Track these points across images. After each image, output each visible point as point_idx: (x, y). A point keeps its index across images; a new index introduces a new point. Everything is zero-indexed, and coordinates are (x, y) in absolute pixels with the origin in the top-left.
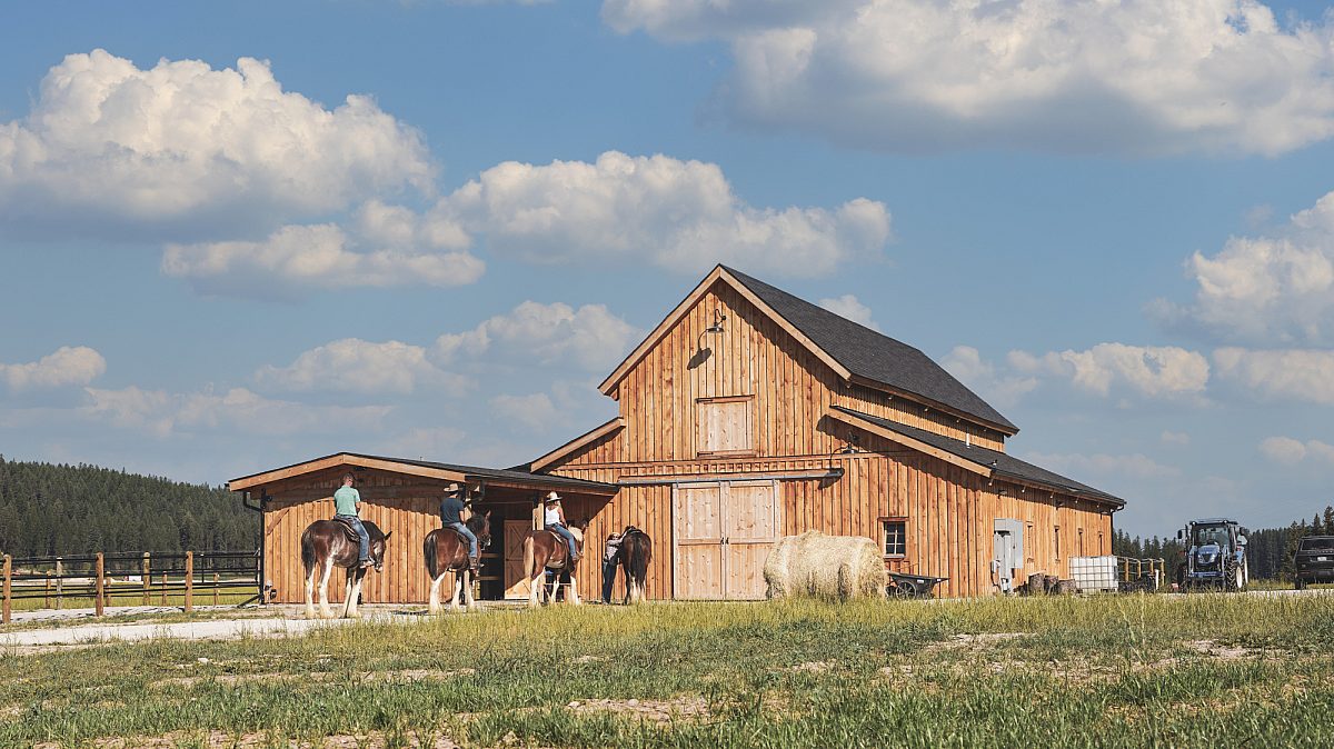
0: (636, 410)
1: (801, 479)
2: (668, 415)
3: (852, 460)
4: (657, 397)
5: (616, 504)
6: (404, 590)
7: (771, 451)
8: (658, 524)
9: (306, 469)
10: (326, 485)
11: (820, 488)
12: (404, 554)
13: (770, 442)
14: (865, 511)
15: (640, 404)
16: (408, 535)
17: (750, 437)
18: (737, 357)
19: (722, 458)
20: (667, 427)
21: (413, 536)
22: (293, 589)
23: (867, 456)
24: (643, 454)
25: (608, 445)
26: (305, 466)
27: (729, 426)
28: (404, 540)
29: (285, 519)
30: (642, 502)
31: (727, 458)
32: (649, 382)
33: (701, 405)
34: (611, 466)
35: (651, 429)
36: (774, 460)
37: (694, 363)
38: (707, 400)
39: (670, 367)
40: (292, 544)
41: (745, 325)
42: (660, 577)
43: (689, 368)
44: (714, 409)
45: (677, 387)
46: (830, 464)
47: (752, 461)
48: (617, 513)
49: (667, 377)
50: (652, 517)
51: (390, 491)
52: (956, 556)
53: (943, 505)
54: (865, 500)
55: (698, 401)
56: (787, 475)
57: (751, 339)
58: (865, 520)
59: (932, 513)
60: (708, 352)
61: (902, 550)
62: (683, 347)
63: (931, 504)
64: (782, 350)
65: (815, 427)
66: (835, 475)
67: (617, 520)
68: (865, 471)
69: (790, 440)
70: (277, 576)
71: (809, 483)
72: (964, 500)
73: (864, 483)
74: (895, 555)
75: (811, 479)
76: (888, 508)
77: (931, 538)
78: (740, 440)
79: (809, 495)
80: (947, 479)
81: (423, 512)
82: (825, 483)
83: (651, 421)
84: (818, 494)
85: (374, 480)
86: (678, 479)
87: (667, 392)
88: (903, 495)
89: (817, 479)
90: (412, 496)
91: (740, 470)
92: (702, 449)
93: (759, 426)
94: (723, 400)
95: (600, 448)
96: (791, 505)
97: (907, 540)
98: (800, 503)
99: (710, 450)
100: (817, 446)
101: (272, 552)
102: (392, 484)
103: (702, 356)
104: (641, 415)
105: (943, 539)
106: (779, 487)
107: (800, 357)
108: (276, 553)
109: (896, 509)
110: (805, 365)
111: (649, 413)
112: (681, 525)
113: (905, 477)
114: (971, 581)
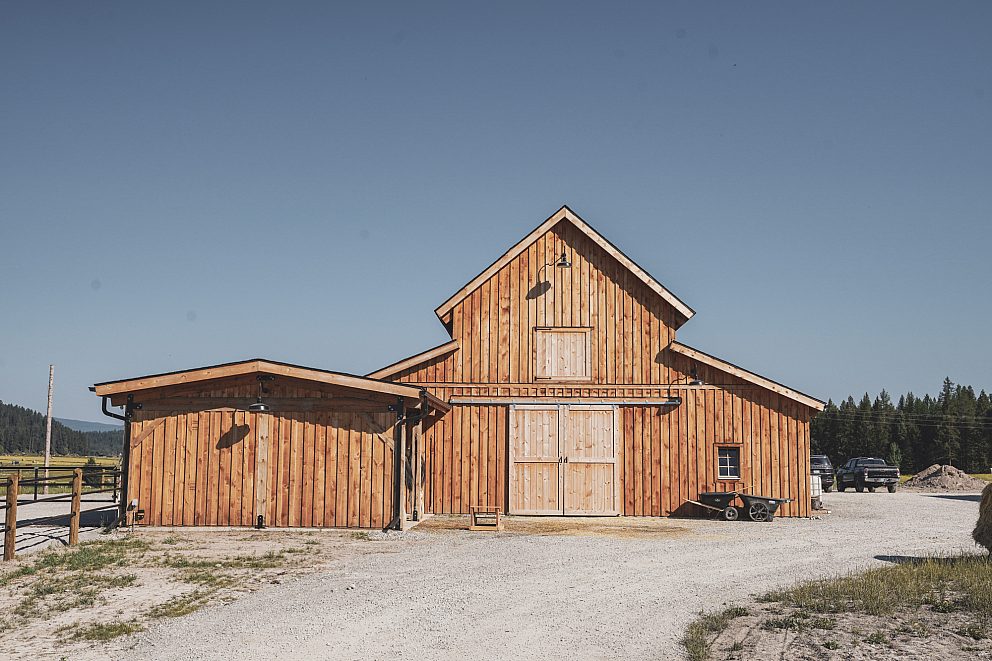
0: (470, 334)
1: (638, 406)
2: (504, 340)
3: (689, 392)
4: (494, 323)
5: (446, 422)
6: (319, 514)
7: (609, 379)
8: (492, 443)
9: (205, 375)
10: (219, 394)
11: (658, 414)
12: (321, 472)
13: (609, 370)
14: (701, 437)
15: (474, 328)
16: (327, 452)
17: (588, 365)
18: (576, 293)
19: (560, 383)
20: (503, 352)
21: (333, 453)
22: (168, 509)
23: (704, 387)
24: (477, 376)
25: (440, 365)
26: (205, 372)
27: (567, 354)
28: (322, 458)
29: (159, 431)
30: (475, 420)
31: (565, 383)
32: (485, 308)
33: (539, 332)
34: (442, 385)
35: (485, 352)
36: (613, 387)
37: (534, 294)
38: (546, 329)
39: (507, 296)
40: (168, 459)
41: (585, 264)
42: (493, 492)
43: (528, 298)
44: (553, 339)
45: (514, 315)
46: (669, 393)
47: (590, 387)
48: (448, 429)
49: (504, 304)
50: (485, 435)
51: (305, 404)
52: (787, 478)
53: (775, 433)
54: (701, 427)
55: (536, 329)
56: (627, 401)
57: (591, 276)
58: (701, 445)
59: (765, 440)
60: (547, 285)
61: (736, 472)
62: (520, 278)
63: (764, 432)
64: (621, 287)
65: (653, 359)
66: (673, 404)
67: (448, 437)
68: (702, 401)
69: (628, 371)
70: (144, 494)
71: (648, 410)
72: (794, 431)
73: (701, 412)
74: (729, 477)
75: (650, 406)
76: (723, 434)
77: (764, 462)
78: (579, 368)
79: (648, 420)
80: (779, 411)
81: (348, 427)
82: (663, 410)
83: (486, 345)
84: (656, 421)
85: (283, 390)
86: (515, 401)
87: (504, 319)
88: (738, 424)
89: (656, 406)
90: (333, 410)
91: (578, 395)
92: (539, 373)
93: (599, 355)
94: (562, 330)
95: (431, 368)
96: (628, 429)
97: (742, 464)
98: (638, 428)
99: (548, 375)
100: (655, 376)
101: (139, 467)
102: (307, 396)
103: (540, 289)
104: (476, 339)
105: (775, 464)
106: (618, 412)
107: (640, 297)
108: (145, 468)
109: (731, 436)
110: (644, 302)
111: (485, 337)
112: (517, 443)
113: (739, 408)
114: (801, 503)
